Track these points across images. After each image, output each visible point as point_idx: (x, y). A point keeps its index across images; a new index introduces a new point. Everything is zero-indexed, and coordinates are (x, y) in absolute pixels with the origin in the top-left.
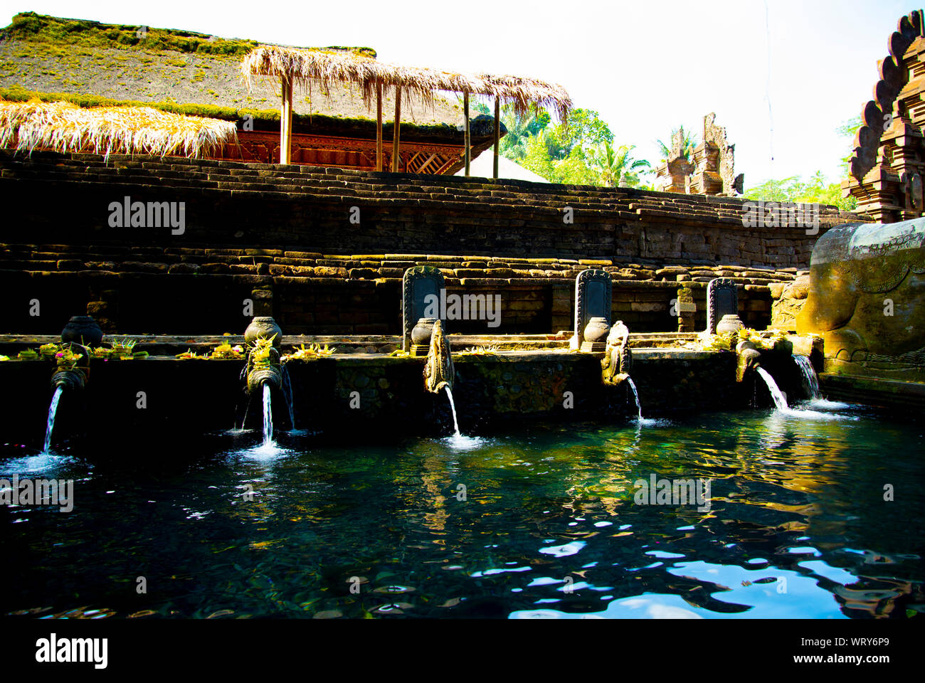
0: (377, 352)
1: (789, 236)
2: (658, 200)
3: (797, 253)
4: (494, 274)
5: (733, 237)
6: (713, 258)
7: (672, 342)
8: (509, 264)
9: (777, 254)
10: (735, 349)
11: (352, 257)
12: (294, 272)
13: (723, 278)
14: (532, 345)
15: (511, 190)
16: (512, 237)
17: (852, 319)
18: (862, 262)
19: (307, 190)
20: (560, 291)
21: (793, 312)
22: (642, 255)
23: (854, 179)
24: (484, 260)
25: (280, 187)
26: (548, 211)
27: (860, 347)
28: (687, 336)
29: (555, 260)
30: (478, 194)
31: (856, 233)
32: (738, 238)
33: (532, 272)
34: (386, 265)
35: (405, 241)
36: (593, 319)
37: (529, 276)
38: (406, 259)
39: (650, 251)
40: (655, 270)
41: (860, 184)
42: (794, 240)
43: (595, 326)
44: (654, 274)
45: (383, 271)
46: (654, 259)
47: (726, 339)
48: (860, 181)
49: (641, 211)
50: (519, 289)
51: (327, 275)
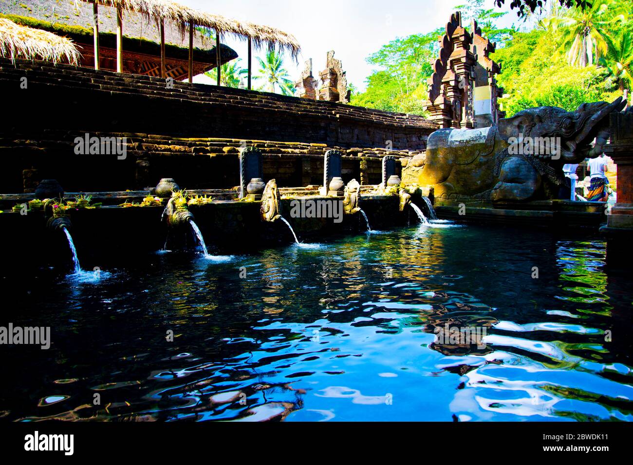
0: (224, 200)
1: (404, 132)
2: (345, 109)
3: (408, 141)
4: (271, 151)
5: (380, 132)
6: (371, 144)
7: (365, 190)
8: (277, 146)
9: (399, 142)
10: (399, 194)
11: (190, 139)
12: (159, 149)
13: (390, 156)
14: (302, 193)
15: (272, 99)
16: (275, 129)
17: (449, 177)
18: (455, 148)
19: (158, 94)
20: (306, 162)
21: (414, 174)
22: (339, 141)
23: (430, 101)
24: (263, 143)
25: (142, 91)
26: (294, 114)
27: (453, 192)
28: (369, 187)
29: (299, 143)
30: (256, 101)
31: (451, 134)
32: (382, 132)
33: (290, 150)
34: (211, 145)
35: (216, 130)
36: (334, 178)
37: (289, 153)
38: (221, 141)
39: (342, 139)
40: (346, 150)
41: (433, 105)
42: (406, 134)
43: (336, 182)
44: (346, 152)
45: (211, 148)
46: (344, 143)
47: (394, 188)
48: (433, 102)
49: (340, 116)
50: (285, 160)
51: (179, 151)
